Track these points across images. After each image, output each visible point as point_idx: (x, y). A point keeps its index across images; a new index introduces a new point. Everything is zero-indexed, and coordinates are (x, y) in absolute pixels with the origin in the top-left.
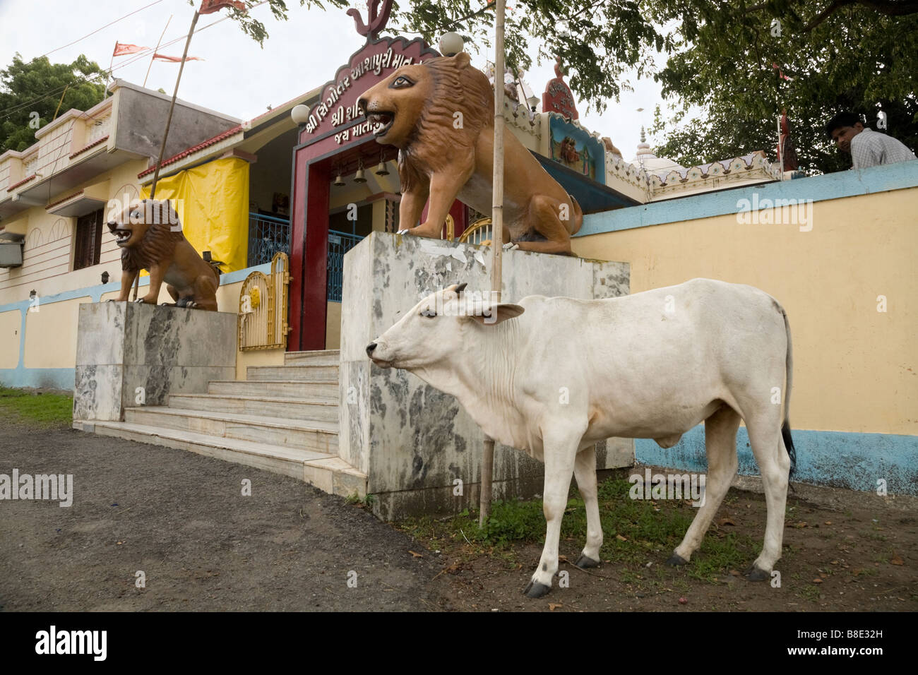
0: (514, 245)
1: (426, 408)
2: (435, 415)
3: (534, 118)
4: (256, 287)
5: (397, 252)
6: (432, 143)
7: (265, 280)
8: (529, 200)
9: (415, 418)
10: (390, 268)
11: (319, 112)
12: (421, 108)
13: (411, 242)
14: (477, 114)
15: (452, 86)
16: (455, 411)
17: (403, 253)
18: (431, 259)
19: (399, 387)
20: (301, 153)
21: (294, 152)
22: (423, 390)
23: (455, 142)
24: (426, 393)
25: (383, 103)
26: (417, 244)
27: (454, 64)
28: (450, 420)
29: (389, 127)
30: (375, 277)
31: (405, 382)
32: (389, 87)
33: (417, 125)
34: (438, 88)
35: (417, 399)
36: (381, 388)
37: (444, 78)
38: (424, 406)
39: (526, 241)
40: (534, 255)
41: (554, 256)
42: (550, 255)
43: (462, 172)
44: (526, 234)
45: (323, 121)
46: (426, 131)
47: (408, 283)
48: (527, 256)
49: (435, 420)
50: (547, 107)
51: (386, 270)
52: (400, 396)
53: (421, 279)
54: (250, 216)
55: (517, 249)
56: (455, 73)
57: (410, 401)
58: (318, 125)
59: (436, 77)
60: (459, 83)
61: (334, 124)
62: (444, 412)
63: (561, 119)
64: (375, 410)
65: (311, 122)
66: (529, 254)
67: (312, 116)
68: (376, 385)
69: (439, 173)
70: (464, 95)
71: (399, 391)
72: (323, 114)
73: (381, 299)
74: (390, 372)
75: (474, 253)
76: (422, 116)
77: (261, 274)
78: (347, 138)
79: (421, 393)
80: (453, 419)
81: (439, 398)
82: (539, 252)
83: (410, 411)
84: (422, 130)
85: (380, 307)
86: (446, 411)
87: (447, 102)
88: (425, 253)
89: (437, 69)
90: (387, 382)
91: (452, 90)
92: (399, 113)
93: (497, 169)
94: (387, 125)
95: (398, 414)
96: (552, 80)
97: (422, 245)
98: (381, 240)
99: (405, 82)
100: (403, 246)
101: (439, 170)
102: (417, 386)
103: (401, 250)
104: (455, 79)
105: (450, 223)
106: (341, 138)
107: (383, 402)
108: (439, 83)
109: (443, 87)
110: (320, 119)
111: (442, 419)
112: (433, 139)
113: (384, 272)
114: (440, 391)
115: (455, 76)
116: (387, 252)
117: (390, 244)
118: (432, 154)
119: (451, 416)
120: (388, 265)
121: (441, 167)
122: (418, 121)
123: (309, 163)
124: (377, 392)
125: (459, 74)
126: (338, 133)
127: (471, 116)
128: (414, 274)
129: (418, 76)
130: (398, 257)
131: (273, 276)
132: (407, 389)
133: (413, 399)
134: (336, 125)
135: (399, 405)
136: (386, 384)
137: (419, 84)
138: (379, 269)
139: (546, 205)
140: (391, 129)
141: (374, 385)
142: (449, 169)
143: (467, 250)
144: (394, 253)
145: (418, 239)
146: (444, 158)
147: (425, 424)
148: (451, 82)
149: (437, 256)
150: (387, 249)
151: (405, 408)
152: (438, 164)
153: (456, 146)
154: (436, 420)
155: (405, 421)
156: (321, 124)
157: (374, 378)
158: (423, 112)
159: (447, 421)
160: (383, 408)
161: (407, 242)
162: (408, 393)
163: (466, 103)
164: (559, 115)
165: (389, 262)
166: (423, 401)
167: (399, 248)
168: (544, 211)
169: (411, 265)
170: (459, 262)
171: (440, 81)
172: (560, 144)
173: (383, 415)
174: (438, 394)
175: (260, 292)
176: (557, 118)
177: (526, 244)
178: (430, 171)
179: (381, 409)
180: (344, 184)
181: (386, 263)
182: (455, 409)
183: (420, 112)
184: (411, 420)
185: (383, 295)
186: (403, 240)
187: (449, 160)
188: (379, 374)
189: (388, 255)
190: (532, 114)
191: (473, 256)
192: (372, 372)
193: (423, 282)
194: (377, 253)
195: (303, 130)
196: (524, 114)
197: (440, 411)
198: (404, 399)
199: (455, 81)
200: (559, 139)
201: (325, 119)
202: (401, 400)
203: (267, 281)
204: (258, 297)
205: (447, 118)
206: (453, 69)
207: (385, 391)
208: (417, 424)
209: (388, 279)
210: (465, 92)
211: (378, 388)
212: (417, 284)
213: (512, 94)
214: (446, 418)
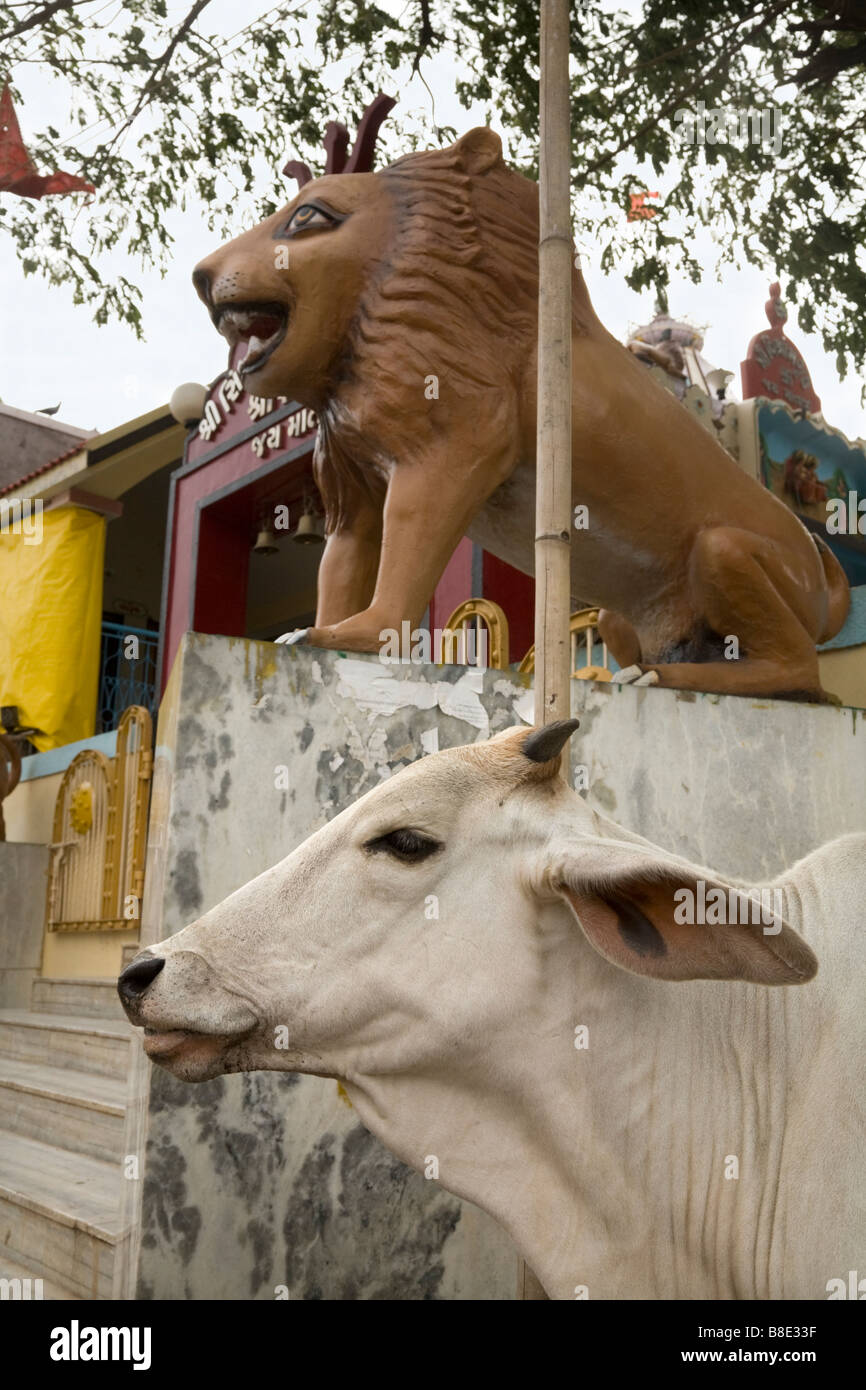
0: (644, 672)
1: (345, 1214)
2: (377, 1235)
3: (723, 413)
4: (86, 786)
5: (259, 696)
6: (390, 380)
7: (104, 769)
8: (689, 542)
9: (303, 1253)
10: (235, 745)
11: (226, 393)
12: (361, 286)
13: (305, 666)
14: (522, 294)
15: (448, 220)
16: (448, 1221)
17: (278, 699)
18: (372, 718)
19: (247, 1142)
20: (186, 486)
21: (173, 483)
22: (337, 1151)
23: (458, 376)
24: (345, 1163)
25: (255, 278)
26: (327, 672)
27: (453, 160)
28: (429, 1251)
29: (275, 346)
30: (181, 777)
31: (274, 1126)
32: (275, 237)
33: (351, 336)
34: (407, 225)
35: (312, 1184)
36: (183, 1151)
37: (427, 199)
38: (336, 1206)
39: (683, 660)
40: (703, 702)
41: (768, 703)
42: (755, 701)
43: (478, 462)
44: (683, 642)
45: (232, 411)
46: (373, 348)
47: (293, 795)
48: (683, 705)
49: (375, 1255)
50: (751, 390)
51: (219, 754)
52: (252, 1175)
53: (339, 780)
54: (104, 630)
55: (652, 685)
56: (457, 185)
57: (290, 1191)
58: (224, 422)
59: (403, 198)
60: (467, 210)
61: (253, 417)
62: (409, 1227)
63: (782, 412)
64: (157, 1231)
65: (209, 415)
66: (690, 699)
67: (211, 403)
68: (167, 1139)
69: (410, 465)
70: (481, 242)
71: (247, 1159)
72: (233, 396)
73: (198, 848)
74: (220, 1091)
75: (514, 697)
76: (363, 308)
77: (96, 757)
78: (277, 444)
79: (328, 1161)
80: (439, 1248)
81: (393, 1177)
82: (722, 692)
83: (289, 1227)
84: (364, 349)
85: (195, 873)
86: (417, 1222)
87: (431, 261)
88: (352, 701)
89: (407, 177)
90: (208, 1128)
91: (447, 229)
92: (300, 305)
93: (549, 409)
94: (269, 342)
95: (242, 1241)
96: (760, 335)
97: (344, 677)
98: (206, 661)
99: (318, 218)
100: (283, 680)
101: (410, 457)
102: (315, 1138)
103: (274, 691)
104: (457, 199)
105: (498, 628)
106: (265, 444)
107: (191, 1200)
108: (413, 215)
109: (419, 221)
110: (227, 408)
111: (401, 1249)
112: (392, 368)
113: (211, 761)
114: (393, 1152)
115: (457, 191)
116: (225, 696)
117: (238, 672)
118: (390, 411)
119: (435, 1239)
120: (225, 740)
121: (414, 447)
122: (353, 323)
123: (202, 504)
124: (169, 1164)
125: (468, 186)
126: (259, 434)
127: (506, 302)
128: (314, 766)
129: (351, 199)
130: (262, 712)
131: (119, 761)
132: (278, 1151)
133: (297, 1185)
134: (258, 418)
135: (249, 1208)
136: (203, 1137)
137: (355, 218)
138: (194, 751)
139: (738, 553)
140: (278, 350)
141: (159, 1141)
142: (440, 452)
143: (489, 689)
144: (249, 699)
145: (331, 656)
146: (422, 422)
147: (340, 1272)
148: (445, 207)
149: (392, 710)
150: (226, 687)
151: (271, 1219)
152: (406, 440)
153: (457, 386)
154: (381, 1252)
155: (269, 1265)
156: (229, 417)
157: (163, 1114)
158: (365, 296)
159: (421, 1256)
160: (188, 1223)
161: (294, 666)
162: (282, 1162)
163: (487, 263)
164: (778, 404)
165: (230, 730)
166: (335, 1187)
167: (267, 684)
168: (731, 572)
169: (306, 737)
170: (463, 725)
171: (415, 208)
172: (782, 466)
173: (188, 1250)
174: (388, 1162)
175: (93, 796)
176: (774, 411)
177: (681, 670)
178: (386, 463)
179: (182, 1226)
180: (275, 550)
181: (219, 732)
182: (447, 1214)
183: (356, 298)
184: (291, 1259)
185: (205, 833)
186: (280, 660)
187: (440, 428)
188: (181, 1102)
189: (229, 708)
190: (718, 407)
191: (509, 708)
192: (153, 1096)
193: (342, 791)
194: (191, 702)
195: (193, 434)
196: (700, 404)
197: (393, 1221)
198: (266, 1187)
199: (455, 205)
200: (780, 455)
201: (238, 407)
202: (257, 1188)
203: (108, 771)
204: (88, 809)
205: (431, 307)
206: (452, 175)
207: (199, 1159)
208: (310, 1274)
209: (226, 782)
210: (486, 236)
211: (175, 1150)
212: (323, 796)
213: (673, 364)
214: (416, 1246)
